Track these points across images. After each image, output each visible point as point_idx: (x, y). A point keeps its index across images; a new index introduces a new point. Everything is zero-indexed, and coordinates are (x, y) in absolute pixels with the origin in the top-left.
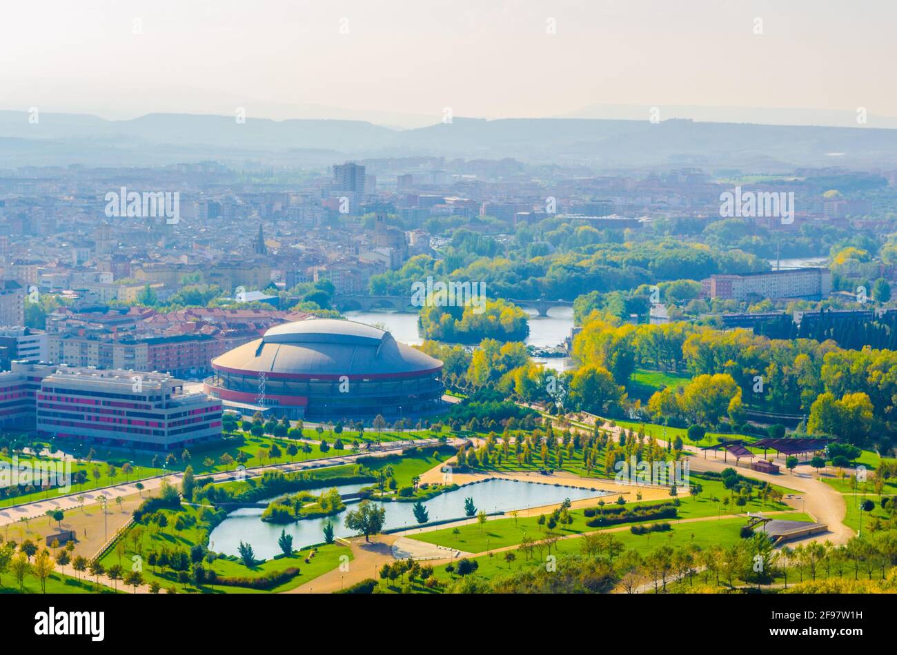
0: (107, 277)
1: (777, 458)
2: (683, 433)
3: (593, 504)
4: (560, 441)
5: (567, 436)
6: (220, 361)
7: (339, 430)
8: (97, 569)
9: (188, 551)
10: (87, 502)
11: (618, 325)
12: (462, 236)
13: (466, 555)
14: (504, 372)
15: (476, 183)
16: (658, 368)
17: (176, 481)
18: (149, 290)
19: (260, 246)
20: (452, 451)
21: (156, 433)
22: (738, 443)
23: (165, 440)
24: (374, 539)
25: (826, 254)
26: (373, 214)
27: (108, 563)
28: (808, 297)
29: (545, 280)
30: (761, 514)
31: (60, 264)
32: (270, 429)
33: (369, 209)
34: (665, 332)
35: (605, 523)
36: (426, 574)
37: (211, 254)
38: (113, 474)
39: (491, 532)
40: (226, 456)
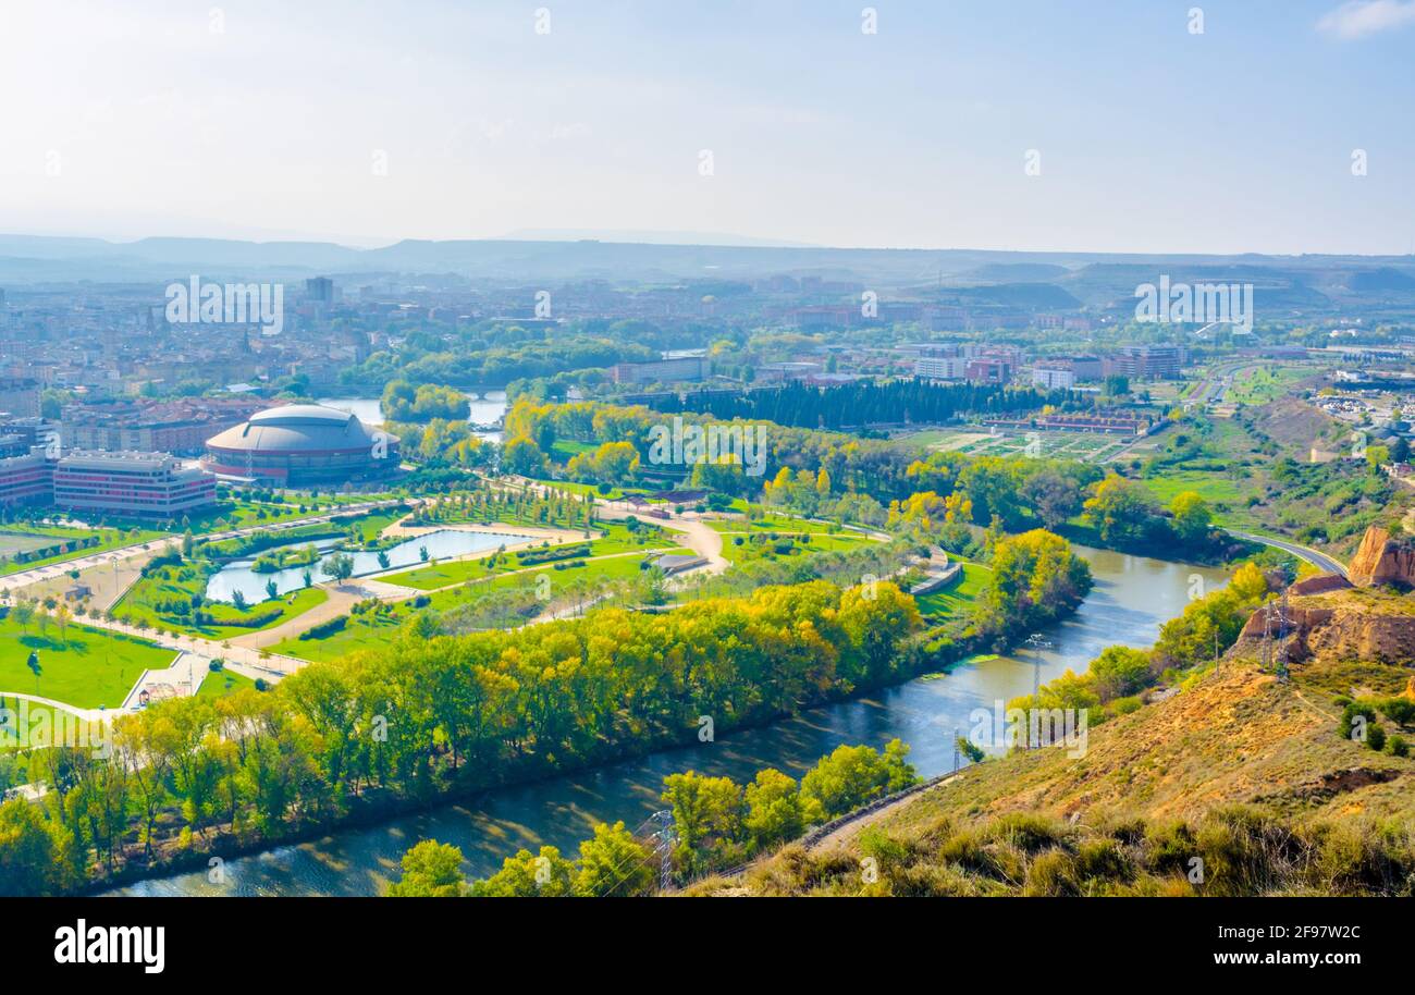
0: (115, 375)
1: (665, 505)
2: (594, 489)
3: (523, 547)
4: (496, 498)
5: (502, 494)
6: (212, 442)
7: (315, 495)
8: (111, 617)
9: (189, 599)
10: (101, 562)
11: (541, 405)
12: (414, 336)
13: (423, 593)
14: (451, 444)
15: (425, 293)
16: (574, 438)
17: (178, 542)
18: (151, 385)
19: (245, 346)
20: (409, 509)
21: (160, 503)
22: (637, 495)
23: (167, 508)
24: (344, 582)
25: (705, 346)
26: (340, 320)
27: (120, 612)
28: (691, 380)
29: (482, 370)
30: (656, 551)
31: (73, 364)
32: (256, 496)
33: (337, 315)
34: (579, 410)
35: (534, 562)
36: (389, 608)
37: (203, 354)
38: (122, 538)
39: (442, 574)
40: (219, 520)
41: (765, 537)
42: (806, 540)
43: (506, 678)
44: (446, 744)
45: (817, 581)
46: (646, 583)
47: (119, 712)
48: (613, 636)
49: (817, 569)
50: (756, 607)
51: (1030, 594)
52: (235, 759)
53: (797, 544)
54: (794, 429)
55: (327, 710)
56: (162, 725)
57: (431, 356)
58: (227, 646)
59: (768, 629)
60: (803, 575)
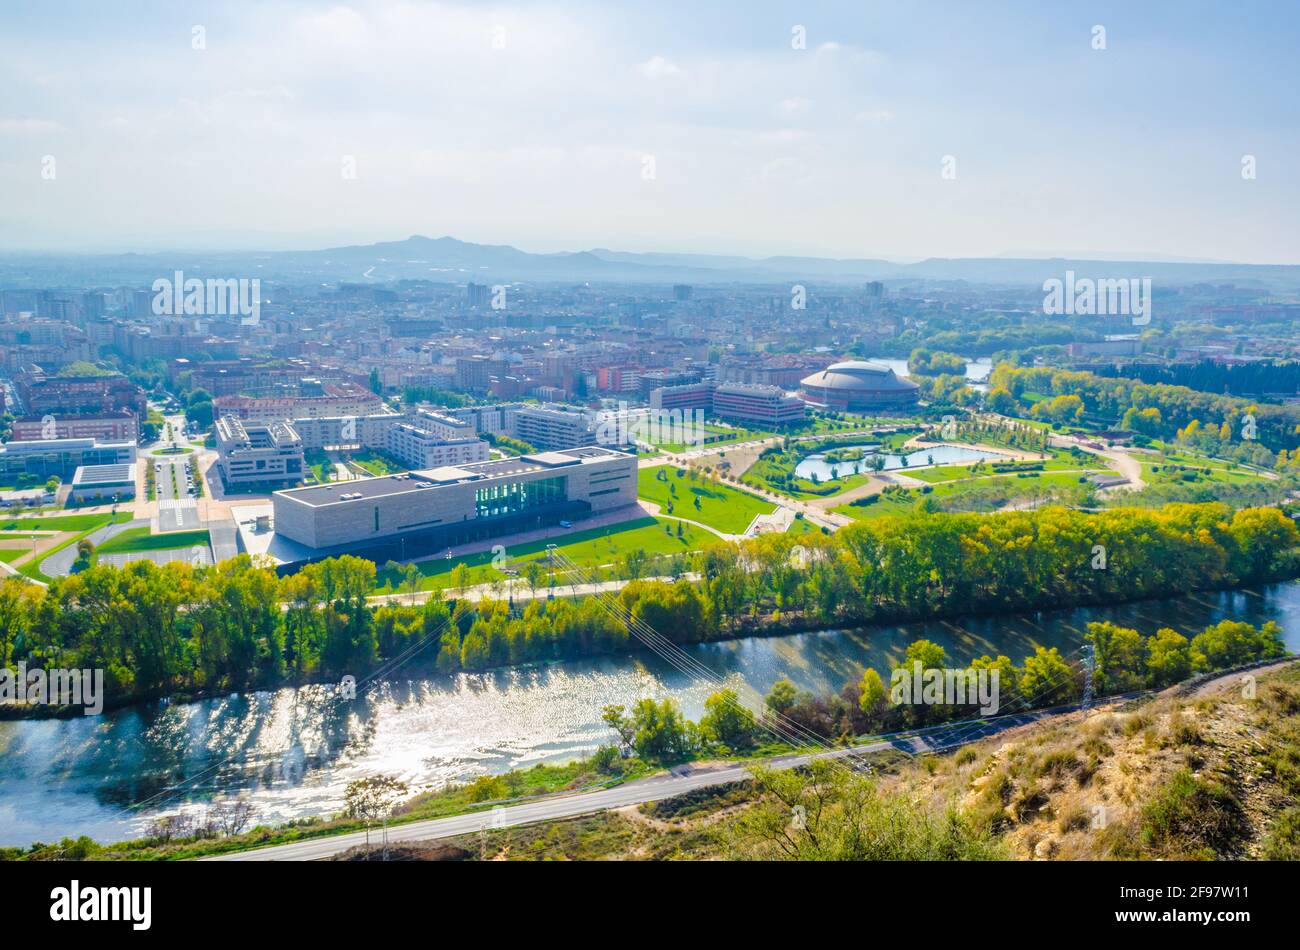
0: (750, 339)
1: (1100, 440)
2: (1049, 426)
3: (997, 461)
4: (981, 428)
6: (804, 381)
7: (864, 418)
8: (741, 481)
9: (785, 475)
10: (737, 448)
11: (1015, 368)
12: (932, 320)
13: (927, 484)
14: (952, 391)
15: (942, 292)
16: (1037, 391)
17: (781, 440)
18: (770, 345)
19: (827, 324)
20: (922, 430)
21: (772, 416)
22: (1080, 432)
23: (776, 420)
24: (879, 473)
25: (1138, 332)
26: (886, 309)
27: (746, 479)
28: (1126, 355)
29: (976, 343)
30: (1092, 471)
31: (727, 332)
32: (828, 416)
33: (884, 306)
34: (1043, 372)
35: (1003, 471)
36: (906, 492)
37: (802, 327)
38: (749, 435)
39: (941, 473)
40: (806, 428)
41: (1176, 468)
42: (1208, 472)
43: (980, 545)
44: (938, 581)
45: (1215, 503)
46: (1082, 492)
47: (743, 537)
48: (1057, 525)
49: (1215, 494)
50: (1165, 516)
52: (808, 573)
53: (1203, 475)
54: (1204, 393)
55: (865, 551)
56: (767, 548)
57: (943, 334)
58: (806, 505)
59: (1174, 532)
60: (1203, 498)
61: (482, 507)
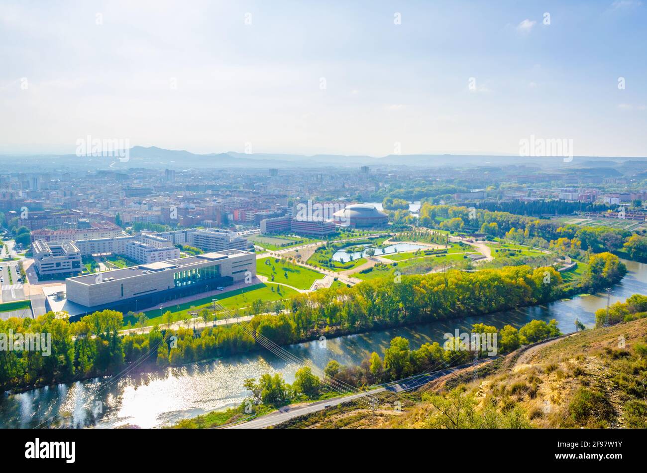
0: (307, 194)
1: (471, 238)
2: (449, 232)
3: (426, 250)
4: (418, 234)
5: (419, 233)
7: (363, 231)
8: (307, 264)
9: (328, 260)
10: (304, 248)
11: (432, 206)
12: (392, 184)
13: (396, 262)
14: (403, 217)
15: (396, 171)
16: (442, 216)
17: (325, 243)
18: (317, 197)
19: (344, 187)
20: (391, 236)
21: (320, 231)
22: (463, 235)
23: (322, 233)
24: (372, 257)
25: (485, 187)
26: (371, 179)
27: (309, 262)
28: (480, 199)
29: (413, 194)
30: (469, 252)
31: (296, 191)
32: (347, 230)
33: (370, 178)
34: (444, 207)
35: (430, 254)
36: (385, 266)
37: (332, 188)
38: (310, 241)
39: (401, 256)
40: (336, 237)
41: (506, 250)
42: (520, 252)
43: (422, 289)
44: (402, 308)
45: (524, 266)
46: (465, 262)
47: (310, 291)
48: (456, 279)
49: (524, 262)
50: (504, 273)
51: (602, 274)
52: (342, 307)
53: (517, 253)
54: (516, 215)
55: (368, 295)
56: (321, 296)
57: (398, 190)
58: (339, 274)
59: (508, 280)
60: (518, 264)
61: (178, 282)
